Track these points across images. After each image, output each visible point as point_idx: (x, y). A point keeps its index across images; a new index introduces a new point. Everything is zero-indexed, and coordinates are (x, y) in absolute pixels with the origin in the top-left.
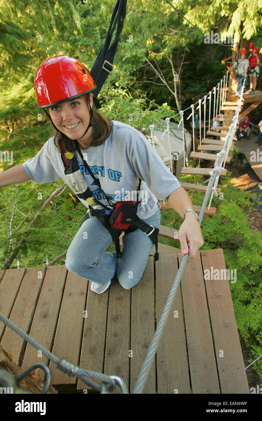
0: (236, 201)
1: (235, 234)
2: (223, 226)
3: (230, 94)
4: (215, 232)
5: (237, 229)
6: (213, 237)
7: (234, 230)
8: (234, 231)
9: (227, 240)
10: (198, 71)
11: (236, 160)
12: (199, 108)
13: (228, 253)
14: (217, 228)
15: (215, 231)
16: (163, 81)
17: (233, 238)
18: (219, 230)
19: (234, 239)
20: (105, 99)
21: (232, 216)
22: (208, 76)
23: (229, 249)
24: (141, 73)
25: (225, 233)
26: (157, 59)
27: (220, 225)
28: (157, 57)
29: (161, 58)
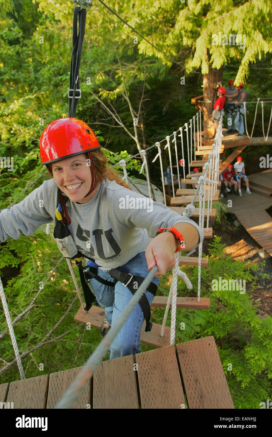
0: (232, 275)
1: (237, 323)
2: (219, 314)
3: (207, 139)
4: (210, 325)
5: (238, 315)
6: (208, 332)
7: (235, 317)
8: (236, 319)
9: (228, 334)
10: (164, 114)
11: (225, 222)
12: (168, 147)
13: (233, 355)
14: (211, 318)
15: (208, 322)
16: (119, 122)
17: (236, 330)
18: (214, 321)
19: (237, 333)
20: (37, 142)
21: (229, 296)
22: (178, 121)
23: (233, 349)
24: (92, 118)
25: (223, 324)
26: (110, 98)
27: (215, 313)
28: (110, 95)
29: (116, 97)
